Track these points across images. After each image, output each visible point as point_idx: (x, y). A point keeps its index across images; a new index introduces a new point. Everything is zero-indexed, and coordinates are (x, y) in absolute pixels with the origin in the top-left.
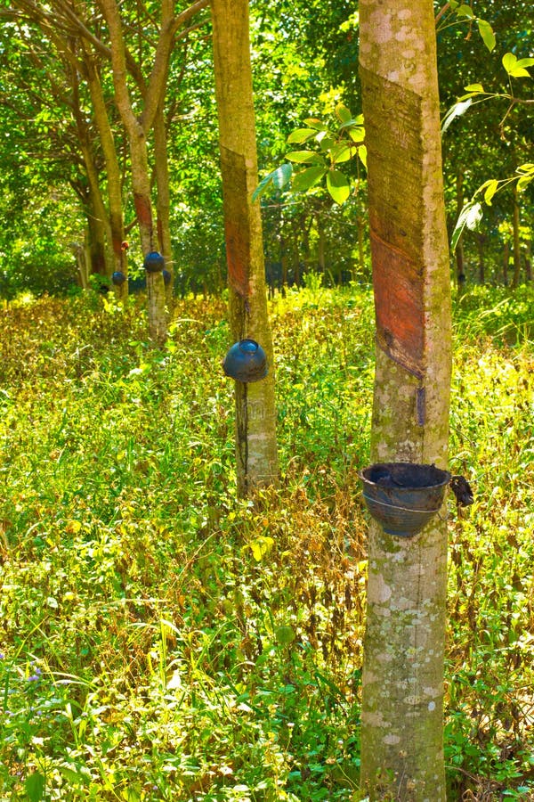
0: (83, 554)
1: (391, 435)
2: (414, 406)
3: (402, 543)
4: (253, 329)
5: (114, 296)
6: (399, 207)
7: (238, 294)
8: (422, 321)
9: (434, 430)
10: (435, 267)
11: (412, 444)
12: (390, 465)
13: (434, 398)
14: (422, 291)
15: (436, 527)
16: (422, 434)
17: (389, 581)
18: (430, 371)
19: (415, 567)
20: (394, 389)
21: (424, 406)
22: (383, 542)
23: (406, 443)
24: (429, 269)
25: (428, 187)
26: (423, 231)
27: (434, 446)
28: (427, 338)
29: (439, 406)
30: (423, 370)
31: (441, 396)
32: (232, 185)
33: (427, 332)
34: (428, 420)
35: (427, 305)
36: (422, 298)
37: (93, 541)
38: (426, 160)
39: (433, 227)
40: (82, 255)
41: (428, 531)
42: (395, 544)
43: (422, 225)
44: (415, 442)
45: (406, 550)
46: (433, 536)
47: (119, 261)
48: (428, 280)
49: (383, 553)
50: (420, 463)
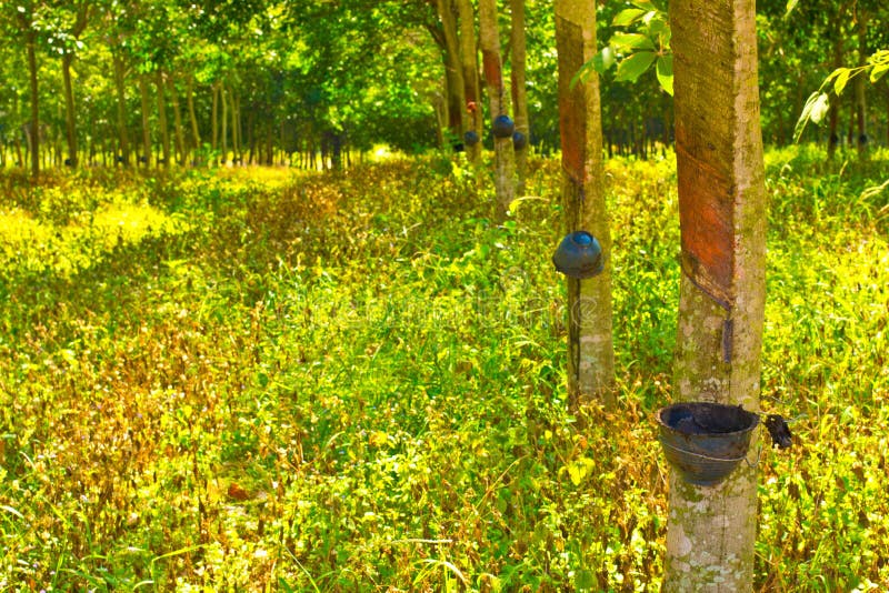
0: (388, 469)
1: (695, 371)
2: (720, 339)
3: (705, 491)
4: (588, 219)
5: (467, 156)
6: (707, 118)
7: (572, 180)
8: (731, 246)
9: (743, 367)
10: (748, 185)
11: (718, 382)
12: (692, 405)
13: (743, 331)
14: (732, 212)
15: (744, 474)
16: (729, 372)
17: (690, 533)
18: (739, 301)
19: (718, 519)
20: (699, 321)
21: (732, 341)
22: (684, 489)
23: (711, 381)
24: (740, 188)
25: (740, 96)
26: (735, 145)
27: (742, 385)
28: (737, 264)
29: (748, 340)
30: (732, 299)
31: (753, 329)
32: (567, 58)
33: (737, 258)
34: (736, 356)
35: (737, 227)
36: (731, 221)
37: (398, 455)
38: (738, 66)
39: (745, 141)
40: (441, 105)
41: (734, 479)
42: (698, 492)
43: (733, 139)
44: (721, 380)
45: (708, 499)
46: (739, 484)
47: (472, 120)
48: (739, 200)
49: (683, 502)
50: (726, 404)
